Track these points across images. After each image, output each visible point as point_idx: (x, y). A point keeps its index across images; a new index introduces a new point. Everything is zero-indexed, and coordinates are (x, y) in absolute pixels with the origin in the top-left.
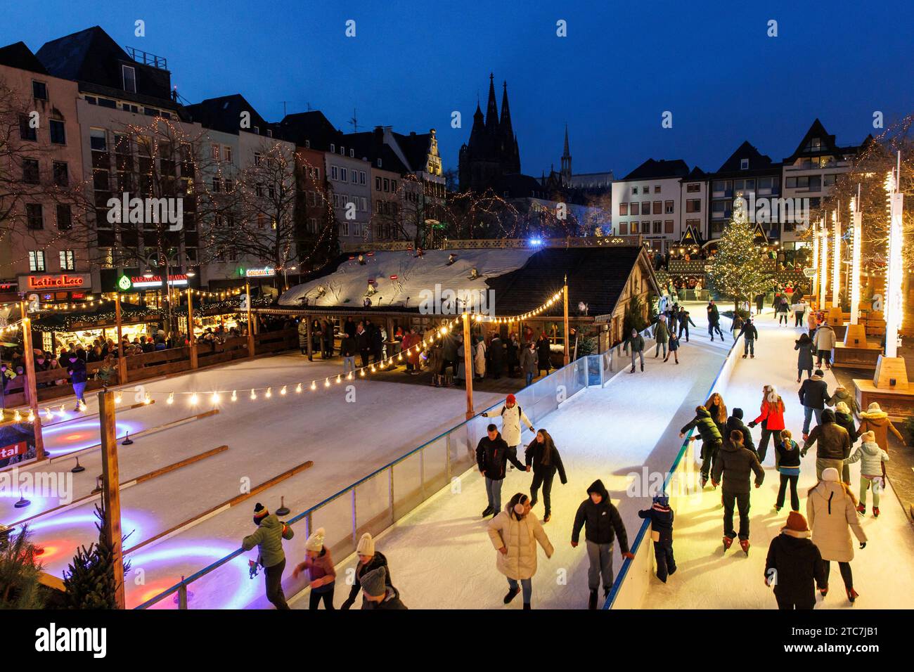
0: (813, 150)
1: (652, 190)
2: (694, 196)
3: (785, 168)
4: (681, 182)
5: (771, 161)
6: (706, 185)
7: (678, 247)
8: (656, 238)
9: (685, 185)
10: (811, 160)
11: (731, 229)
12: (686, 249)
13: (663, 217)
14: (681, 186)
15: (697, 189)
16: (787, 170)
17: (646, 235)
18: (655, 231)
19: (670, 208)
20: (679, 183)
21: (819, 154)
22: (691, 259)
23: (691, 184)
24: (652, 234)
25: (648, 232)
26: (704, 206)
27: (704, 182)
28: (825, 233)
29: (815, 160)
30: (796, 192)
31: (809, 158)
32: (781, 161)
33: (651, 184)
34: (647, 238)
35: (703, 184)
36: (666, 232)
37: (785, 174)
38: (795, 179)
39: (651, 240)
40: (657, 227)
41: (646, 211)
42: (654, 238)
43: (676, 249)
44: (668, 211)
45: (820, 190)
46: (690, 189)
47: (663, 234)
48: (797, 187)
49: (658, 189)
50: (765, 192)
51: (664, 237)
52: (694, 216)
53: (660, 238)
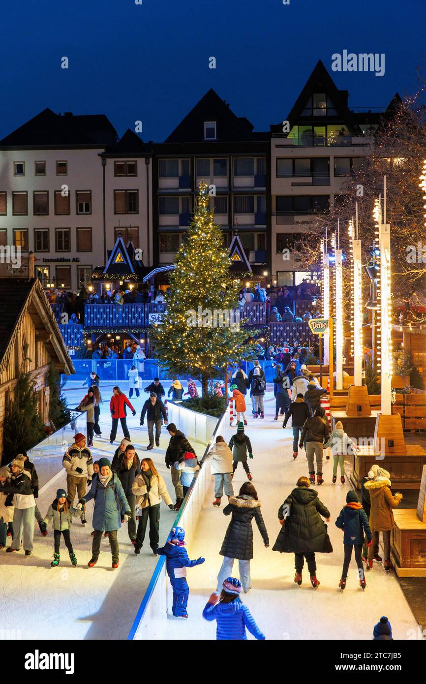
0: (316, 113)
1: (51, 168)
2: (126, 183)
3: (274, 141)
4: (104, 157)
5: (252, 127)
6: (147, 163)
7: (102, 279)
8: (62, 260)
9: (111, 162)
10: (313, 130)
11: (191, 248)
12: (115, 282)
13: (73, 222)
14: (104, 165)
15: (132, 170)
16: (277, 146)
17: (41, 256)
18: (59, 248)
19: (84, 206)
20: (100, 159)
21: (324, 121)
22: (125, 302)
23: (121, 160)
24: (53, 254)
25: (46, 248)
26: (144, 202)
27: (143, 160)
28: (338, 257)
29: (320, 131)
30: (293, 184)
31: (310, 127)
32: (268, 130)
33: (51, 157)
34: (45, 260)
35: (141, 163)
36: (78, 251)
37: (276, 153)
38: (291, 161)
39: (53, 265)
40: (63, 238)
41: (41, 209)
42: (57, 260)
43: (97, 282)
44: (81, 210)
45: (328, 183)
46: (120, 171)
47: (73, 253)
48: (294, 176)
49: (62, 168)
50: (244, 182)
51: (76, 260)
52: (128, 221)
53: (68, 260)
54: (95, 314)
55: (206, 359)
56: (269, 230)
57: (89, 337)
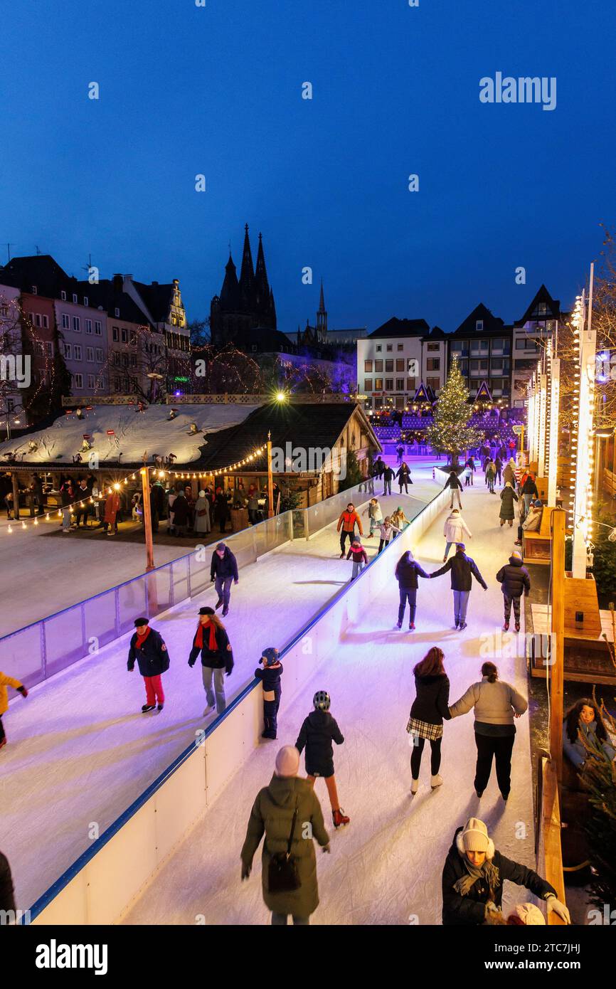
0: (540, 314)
1: (395, 348)
2: (434, 354)
3: (515, 330)
4: (422, 341)
5: (503, 323)
6: (445, 344)
7: (412, 404)
8: (400, 394)
9: (426, 344)
10: (538, 323)
13: (405, 375)
14: (422, 345)
15: (437, 348)
16: (517, 333)
17: (389, 392)
18: (398, 388)
20: (420, 343)
21: (545, 318)
22: (423, 415)
23: (431, 343)
24: (395, 391)
25: (392, 388)
26: (442, 364)
27: (443, 342)
29: (542, 323)
30: (525, 353)
31: (536, 322)
32: (513, 324)
33: (394, 342)
34: (391, 395)
35: (442, 344)
36: (408, 390)
37: (515, 336)
38: (524, 340)
39: (395, 397)
40: (400, 383)
41: (389, 369)
42: (397, 395)
46: (430, 348)
47: (405, 391)
48: (526, 348)
49: (400, 347)
50: (498, 352)
51: (406, 394)
52: (434, 374)
53: (402, 395)
54: (414, 422)
55: (454, 446)
56: (510, 378)
57: (404, 433)
